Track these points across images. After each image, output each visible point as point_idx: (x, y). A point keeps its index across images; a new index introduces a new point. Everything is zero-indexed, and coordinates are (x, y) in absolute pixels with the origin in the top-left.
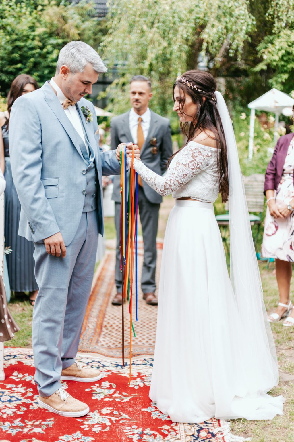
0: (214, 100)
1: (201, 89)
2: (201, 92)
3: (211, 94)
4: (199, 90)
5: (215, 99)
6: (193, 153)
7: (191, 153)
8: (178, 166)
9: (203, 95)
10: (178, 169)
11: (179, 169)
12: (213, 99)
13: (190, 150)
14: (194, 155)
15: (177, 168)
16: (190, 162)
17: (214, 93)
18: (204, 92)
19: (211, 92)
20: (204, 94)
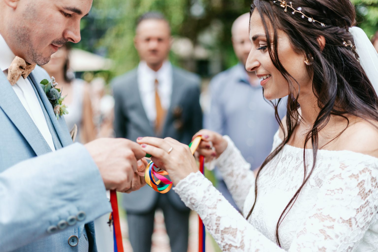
0: (349, 46)
1: (314, 17)
2: (315, 25)
3: (340, 32)
4: (310, 20)
5: (351, 46)
6: (361, 184)
7: (355, 182)
8: (332, 227)
9: (319, 31)
10: (333, 236)
11: (337, 236)
12: (344, 43)
13: (350, 176)
14: (364, 189)
15: (329, 232)
16: (358, 211)
17: (347, 31)
18: (323, 25)
19: (341, 27)
20: (322, 29)
